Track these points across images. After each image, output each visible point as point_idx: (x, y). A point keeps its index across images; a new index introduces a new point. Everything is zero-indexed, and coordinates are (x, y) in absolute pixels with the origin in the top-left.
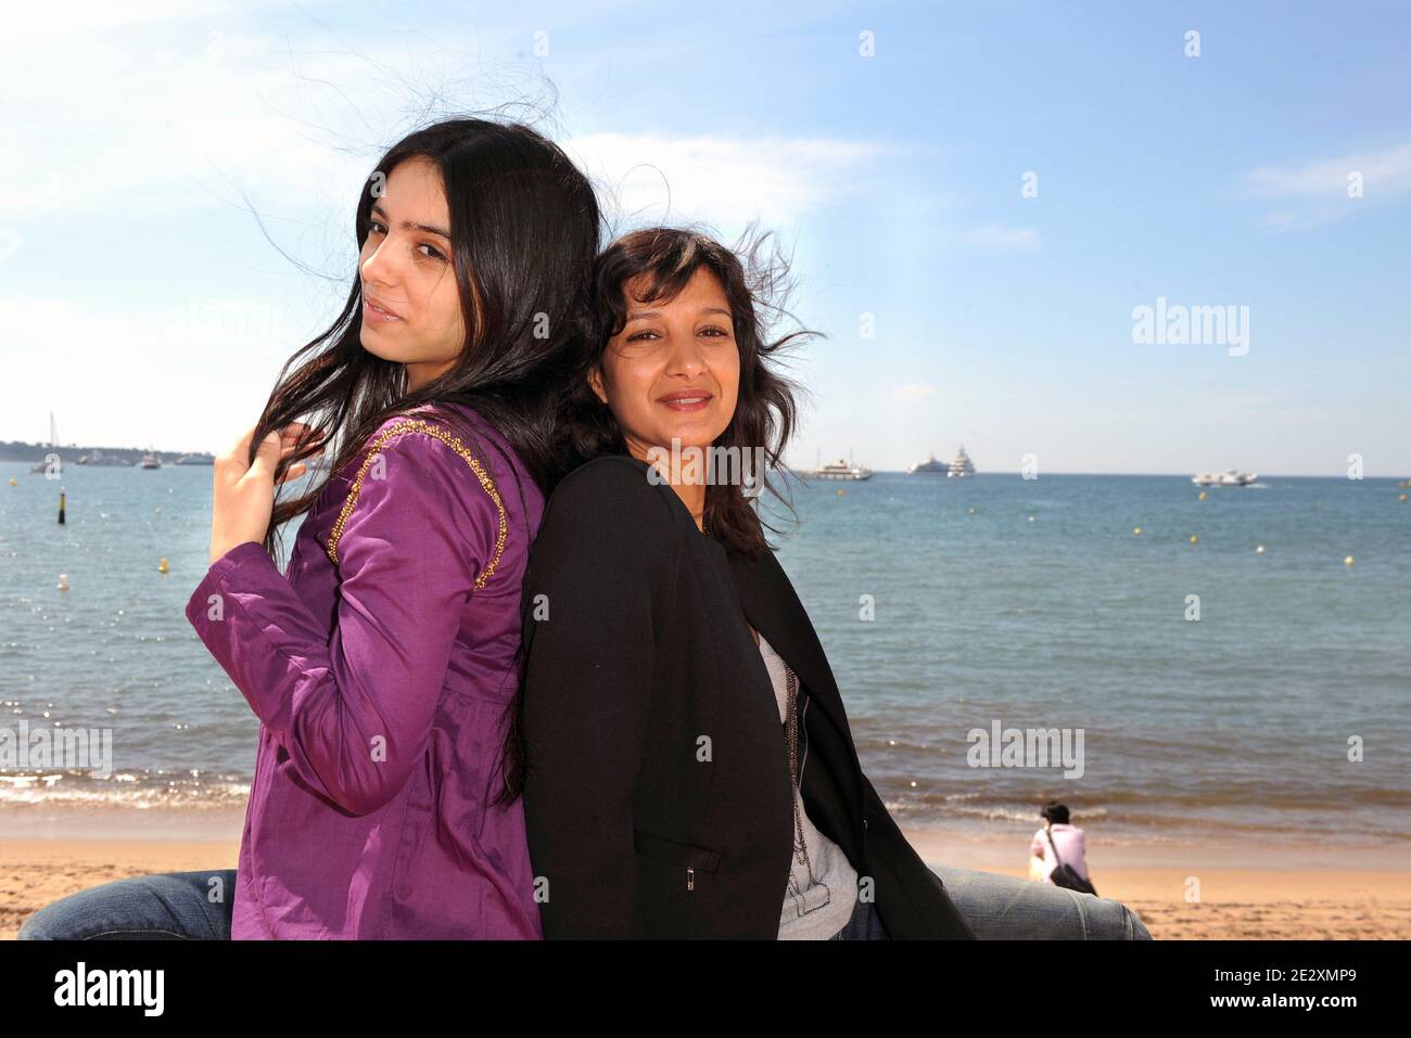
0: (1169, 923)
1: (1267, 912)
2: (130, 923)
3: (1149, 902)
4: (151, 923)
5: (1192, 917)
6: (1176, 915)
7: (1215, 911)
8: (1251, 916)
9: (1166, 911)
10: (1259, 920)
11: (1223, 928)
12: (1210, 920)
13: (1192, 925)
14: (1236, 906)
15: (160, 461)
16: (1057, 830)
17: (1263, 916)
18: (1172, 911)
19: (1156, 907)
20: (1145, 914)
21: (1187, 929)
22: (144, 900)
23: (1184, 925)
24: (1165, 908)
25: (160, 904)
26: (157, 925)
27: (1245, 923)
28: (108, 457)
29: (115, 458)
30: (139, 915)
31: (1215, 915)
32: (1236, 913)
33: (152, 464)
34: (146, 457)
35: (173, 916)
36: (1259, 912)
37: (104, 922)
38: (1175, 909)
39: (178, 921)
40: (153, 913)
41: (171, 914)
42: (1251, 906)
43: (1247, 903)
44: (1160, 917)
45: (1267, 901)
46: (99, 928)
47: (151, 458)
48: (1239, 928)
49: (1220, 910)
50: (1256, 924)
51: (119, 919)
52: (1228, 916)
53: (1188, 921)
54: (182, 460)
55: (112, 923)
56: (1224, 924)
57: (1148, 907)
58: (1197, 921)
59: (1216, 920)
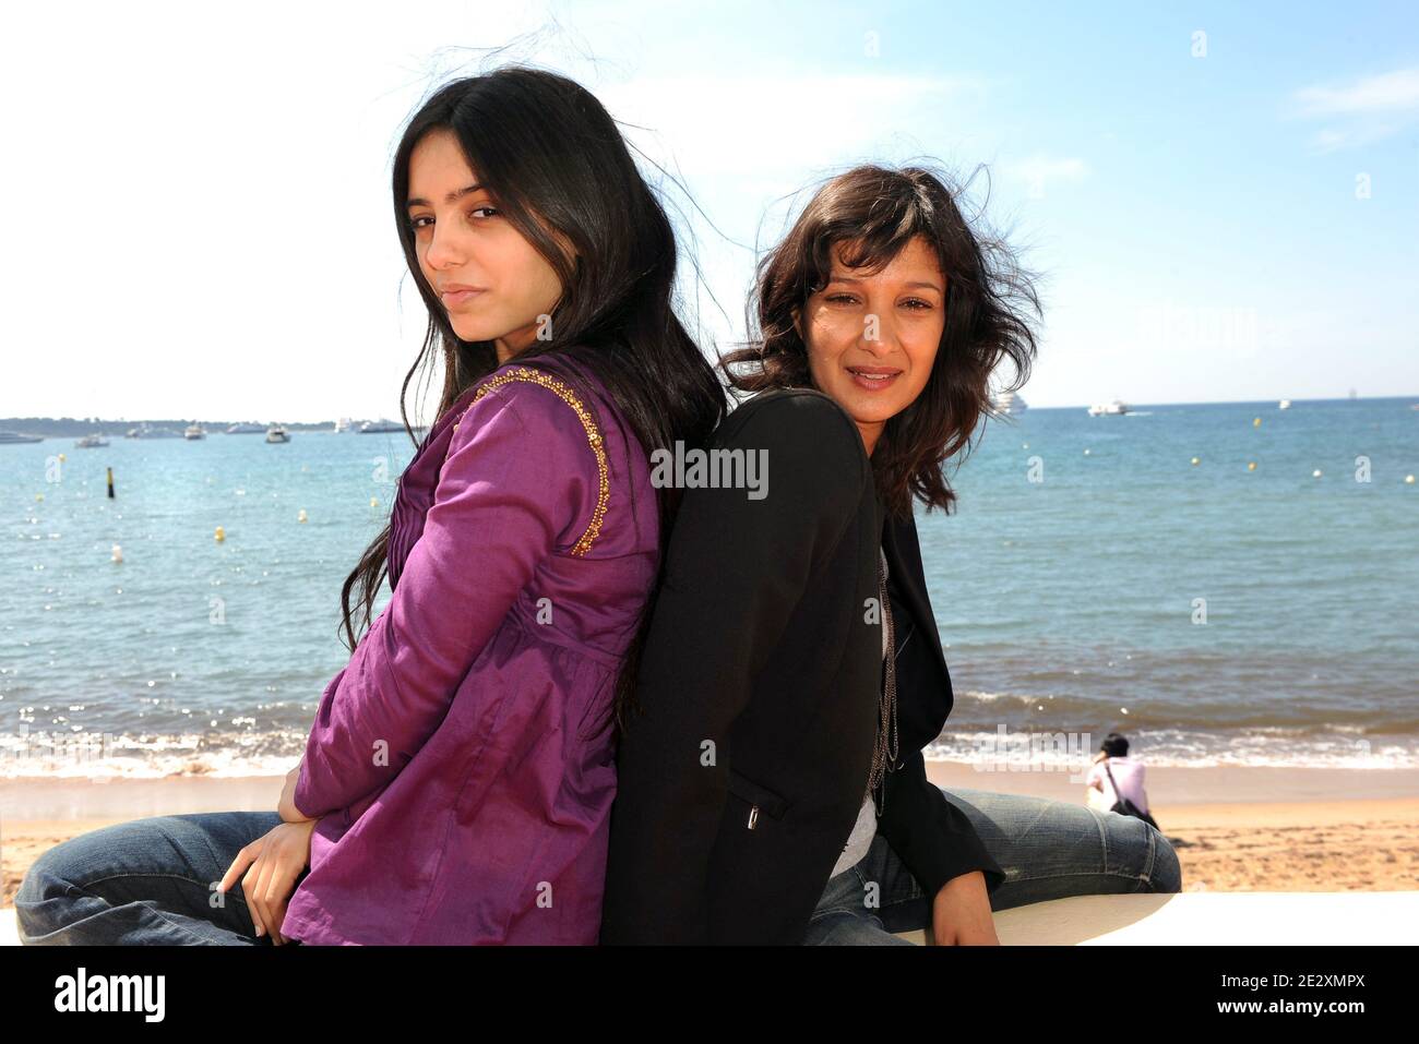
0: (1229, 849)
1: (1329, 835)
2: (141, 866)
3: (1210, 829)
4: (162, 868)
5: (1254, 842)
6: (1238, 841)
7: (1276, 835)
8: (1312, 838)
9: (1227, 837)
10: (1321, 842)
11: (1284, 852)
12: (1271, 844)
13: (1254, 850)
14: (1298, 829)
15: (205, 432)
16: (1115, 763)
17: (1325, 838)
18: (1234, 837)
19: (1216, 834)
20: (1207, 841)
21: (1249, 855)
22: (155, 842)
23: (1246, 850)
24: (1226, 834)
25: (171, 848)
26: (168, 869)
27: (1307, 846)
28: (159, 429)
29: (166, 429)
30: (150, 859)
31: (1276, 840)
32: (1297, 836)
33: (196, 434)
34: (190, 428)
35: (185, 862)
36: (1321, 835)
37: (114, 864)
38: (1236, 835)
39: (190, 866)
40: (164, 855)
41: (183, 858)
42: (1313, 828)
43: (1309, 826)
44: (1220, 843)
45: (1330, 823)
46: (110, 871)
47: (195, 428)
48: (1300, 851)
49: (1282, 834)
50: (1319, 846)
51: (131, 863)
52: (1290, 840)
53: (1250, 846)
54: (231, 430)
55: (123, 866)
56: (1286, 847)
57: (1209, 834)
58: (1258, 846)
59: (1277, 844)
